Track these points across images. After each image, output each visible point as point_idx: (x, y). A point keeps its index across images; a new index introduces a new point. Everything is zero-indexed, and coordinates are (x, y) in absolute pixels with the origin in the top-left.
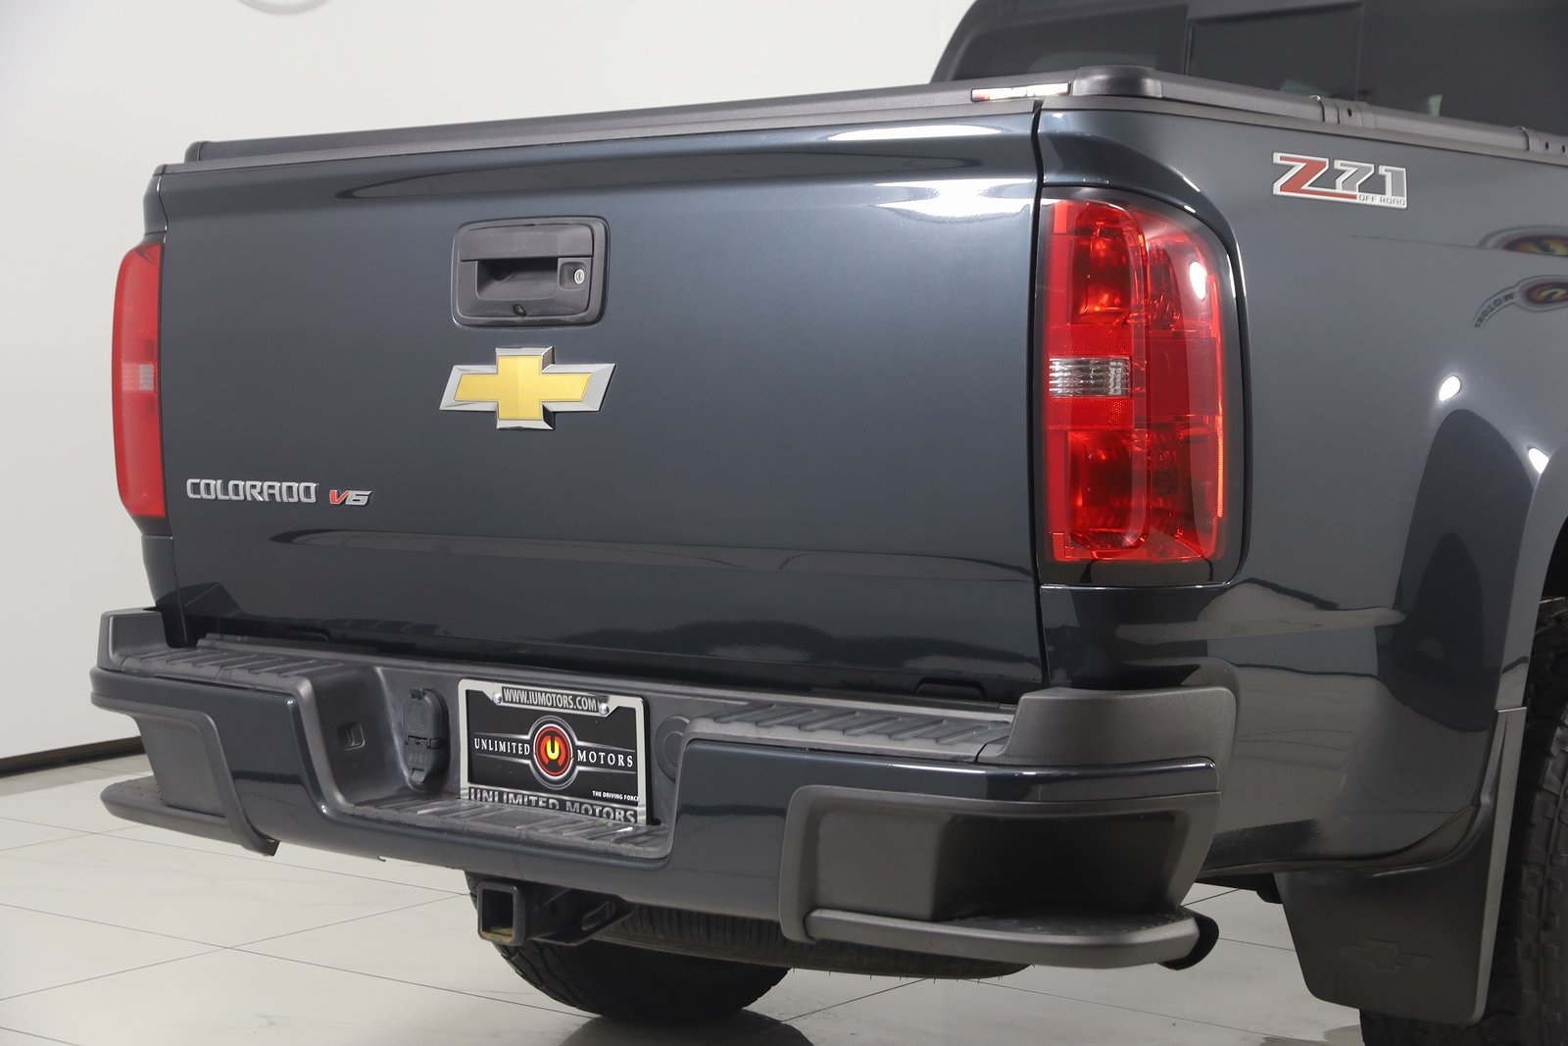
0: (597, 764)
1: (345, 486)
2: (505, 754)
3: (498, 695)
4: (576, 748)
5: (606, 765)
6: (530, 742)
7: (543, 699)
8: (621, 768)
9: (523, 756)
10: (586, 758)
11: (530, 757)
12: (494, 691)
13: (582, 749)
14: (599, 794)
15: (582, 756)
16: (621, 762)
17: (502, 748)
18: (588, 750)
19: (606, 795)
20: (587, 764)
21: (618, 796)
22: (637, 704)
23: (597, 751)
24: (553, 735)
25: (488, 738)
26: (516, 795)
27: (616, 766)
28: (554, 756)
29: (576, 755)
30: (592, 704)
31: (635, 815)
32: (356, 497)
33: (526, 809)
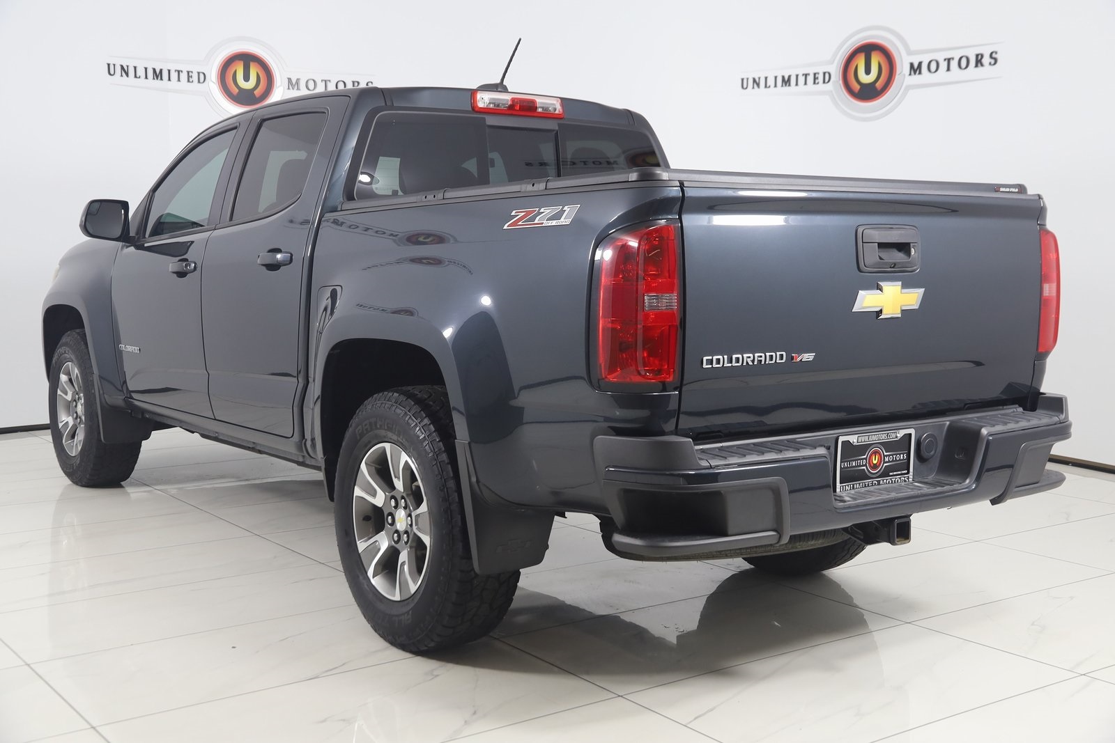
0: (893, 461)
1: (800, 352)
2: (855, 466)
3: (855, 441)
4: (884, 456)
5: (896, 460)
6: (866, 459)
7: (875, 438)
8: (902, 460)
9: (863, 466)
10: (889, 458)
11: (865, 465)
12: (853, 439)
13: (887, 456)
14: (891, 474)
15: (887, 459)
16: (902, 458)
17: (854, 464)
18: (889, 456)
19: (895, 473)
20: (889, 462)
21: (899, 473)
22: (912, 431)
23: (892, 455)
24: (875, 453)
25: (847, 461)
26: (859, 484)
27: (900, 460)
28: (875, 462)
29: (884, 459)
30: (894, 435)
31: (908, 479)
32: (808, 357)
33: (863, 490)
